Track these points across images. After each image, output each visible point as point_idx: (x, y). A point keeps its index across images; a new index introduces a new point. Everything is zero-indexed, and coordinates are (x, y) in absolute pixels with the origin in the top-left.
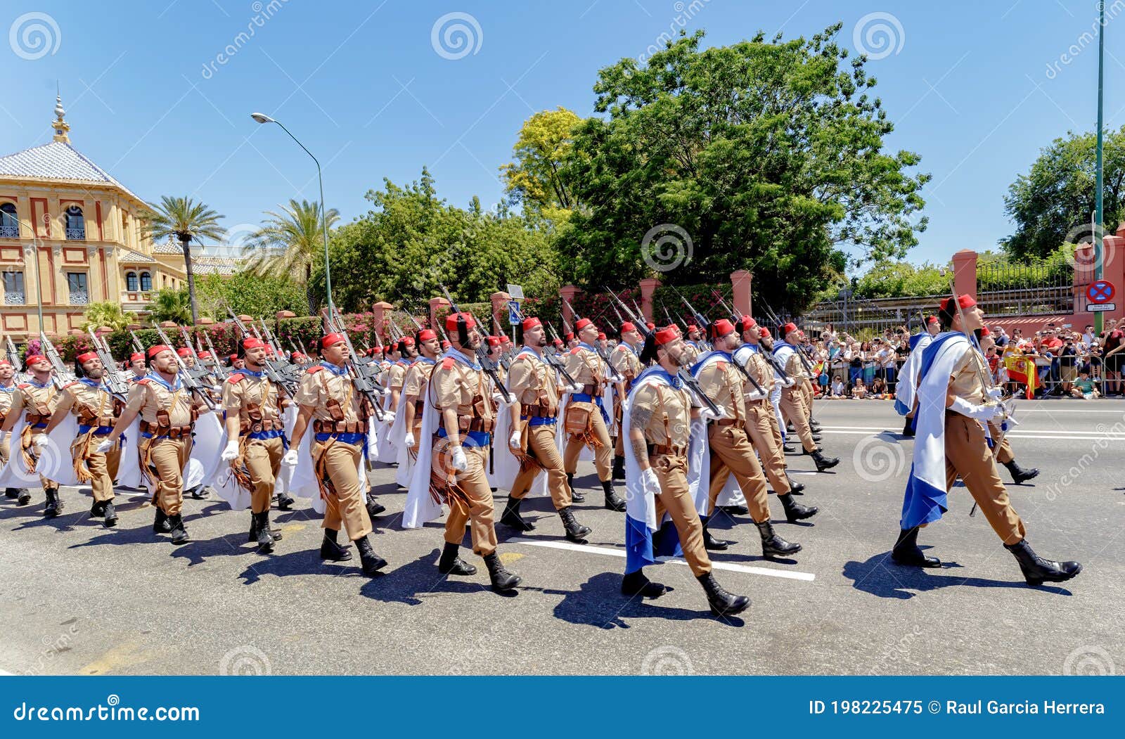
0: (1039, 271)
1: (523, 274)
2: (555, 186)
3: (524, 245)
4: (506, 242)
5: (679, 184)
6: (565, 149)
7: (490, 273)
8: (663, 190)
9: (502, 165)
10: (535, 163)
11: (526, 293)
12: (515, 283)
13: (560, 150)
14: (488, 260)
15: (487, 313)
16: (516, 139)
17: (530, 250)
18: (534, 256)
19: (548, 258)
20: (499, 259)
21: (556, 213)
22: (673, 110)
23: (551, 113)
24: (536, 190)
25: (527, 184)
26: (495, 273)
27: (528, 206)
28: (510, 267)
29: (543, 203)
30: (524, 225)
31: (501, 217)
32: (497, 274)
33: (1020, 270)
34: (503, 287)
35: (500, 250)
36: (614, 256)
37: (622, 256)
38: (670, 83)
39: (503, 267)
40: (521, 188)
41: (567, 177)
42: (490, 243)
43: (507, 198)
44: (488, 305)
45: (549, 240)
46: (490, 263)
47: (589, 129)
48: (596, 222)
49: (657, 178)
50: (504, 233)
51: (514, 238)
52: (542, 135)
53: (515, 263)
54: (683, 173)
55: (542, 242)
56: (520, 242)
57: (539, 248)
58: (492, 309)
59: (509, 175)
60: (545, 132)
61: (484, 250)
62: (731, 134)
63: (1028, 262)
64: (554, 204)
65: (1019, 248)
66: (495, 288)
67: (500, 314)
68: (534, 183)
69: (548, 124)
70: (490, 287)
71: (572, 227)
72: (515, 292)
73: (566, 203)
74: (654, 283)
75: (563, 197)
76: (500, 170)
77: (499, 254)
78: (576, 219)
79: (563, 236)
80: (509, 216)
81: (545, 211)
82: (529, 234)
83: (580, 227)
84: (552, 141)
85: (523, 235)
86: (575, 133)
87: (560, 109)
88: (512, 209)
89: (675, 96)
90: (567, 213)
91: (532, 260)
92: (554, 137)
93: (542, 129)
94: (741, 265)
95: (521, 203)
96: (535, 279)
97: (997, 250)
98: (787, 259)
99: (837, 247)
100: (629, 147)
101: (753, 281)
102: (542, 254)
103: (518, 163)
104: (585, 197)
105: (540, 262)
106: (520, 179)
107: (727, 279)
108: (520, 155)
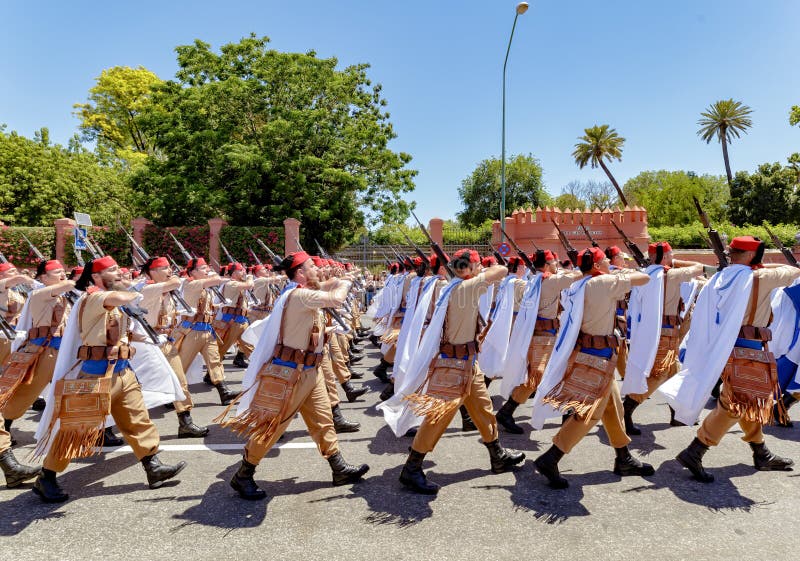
0: (475, 234)
1: (93, 204)
2: (131, 131)
3: (95, 179)
4: (76, 174)
5: (244, 147)
6: (144, 102)
7: (56, 200)
8: (229, 150)
9: (77, 103)
10: (112, 109)
11: (95, 222)
12: (83, 212)
13: (139, 101)
14: (54, 188)
15: (50, 238)
16: (94, 84)
17: (101, 184)
18: (105, 190)
19: (121, 192)
20: (66, 187)
21: (131, 155)
22: (241, 89)
23: (130, 68)
24: (114, 132)
25: (105, 125)
26: (61, 201)
27: (102, 145)
28: (79, 196)
29: (119, 144)
30: (97, 161)
31: (72, 151)
32: (64, 203)
33: (465, 234)
34: (69, 214)
35: (67, 181)
36: (185, 198)
37: (193, 197)
38: (240, 69)
39: (70, 195)
40: (97, 128)
41: (145, 125)
42: (57, 172)
43: (80, 133)
44: (51, 230)
45: (121, 177)
46: (57, 191)
47: (169, 89)
48: (171, 166)
49: (227, 140)
50: (75, 165)
51: (85, 171)
52: (121, 86)
53: (85, 194)
54: (249, 139)
55: (115, 178)
56: (91, 175)
57: (111, 183)
58: (56, 234)
59: (85, 114)
60: (124, 84)
61: (50, 178)
62: (287, 117)
63: (470, 228)
64: (130, 147)
65: (467, 219)
66: (61, 215)
67: (64, 239)
68: (113, 126)
69: (128, 78)
70: (54, 213)
71: (145, 169)
72: (82, 219)
73: (143, 148)
74: (221, 222)
75: (139, 142)
76: (75, 107)
77: (68, 184)
78: (151, 163)
79: (136, 175)
80: (80, 151)
81: (120, 152)
82: (102, 169)
83: (153, 170)
84: (131, 93)
85: (95, 170)
86: (154, 90)
87: (141, 68)
88: (85, 145)
89: (243, 80)
90: (143, 156)
91: (103, 193)
92: (134, 90)
93: (122, 81)
94: (290, 214)
95: (96, 140)
96: (105, 210)
97: (455, 219)
98: (326, 213)
99: (360, 209)
100: (203, 111)
101: (301, 227)
102: (114, 188)
103: (95, 105)
104: (161, 145)
105: (111, 195)
106: (98, 120)
107: (281, 224)
108: (96, 99)
